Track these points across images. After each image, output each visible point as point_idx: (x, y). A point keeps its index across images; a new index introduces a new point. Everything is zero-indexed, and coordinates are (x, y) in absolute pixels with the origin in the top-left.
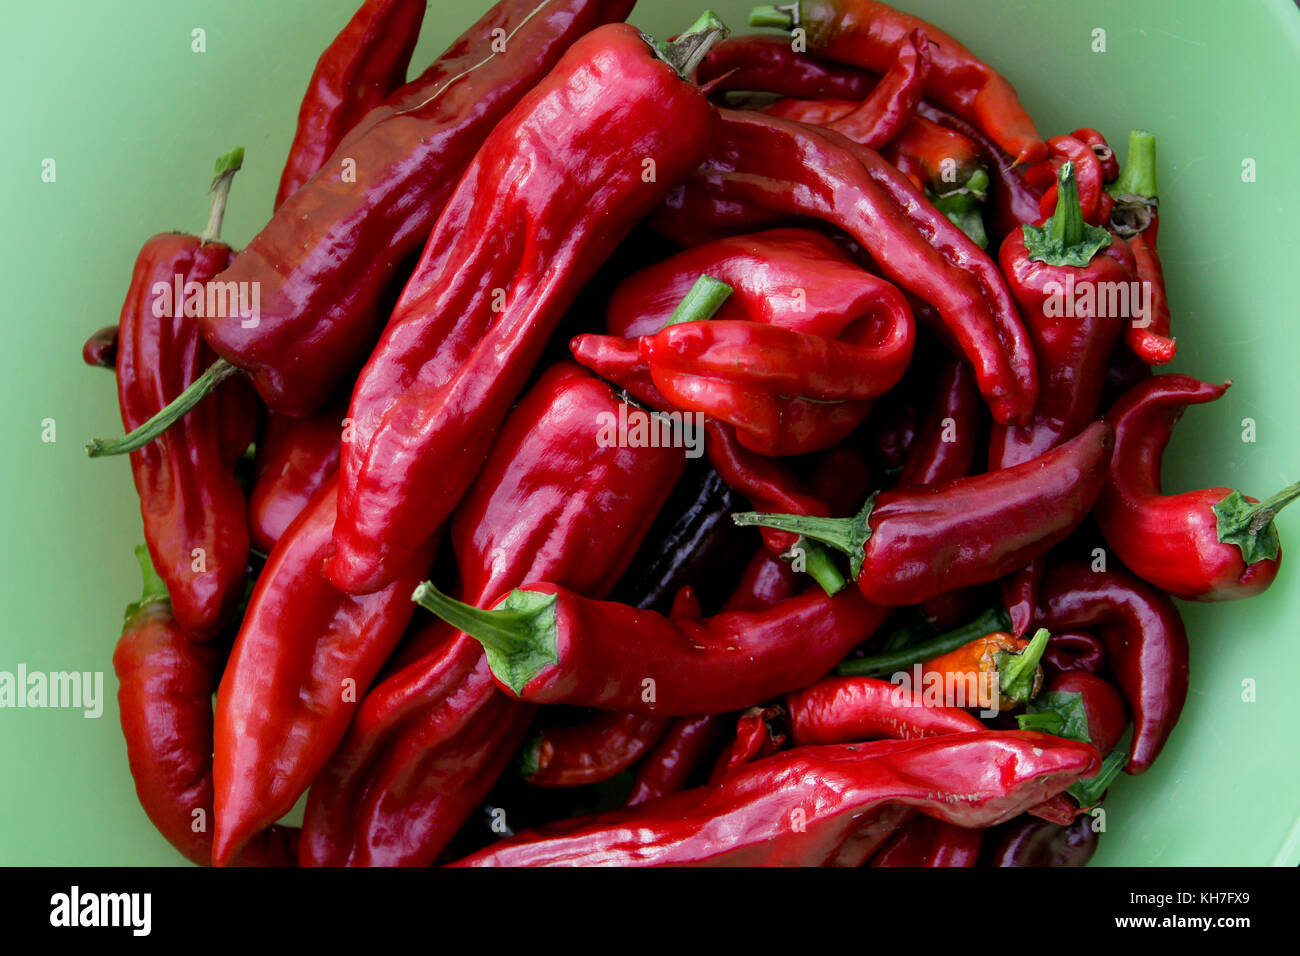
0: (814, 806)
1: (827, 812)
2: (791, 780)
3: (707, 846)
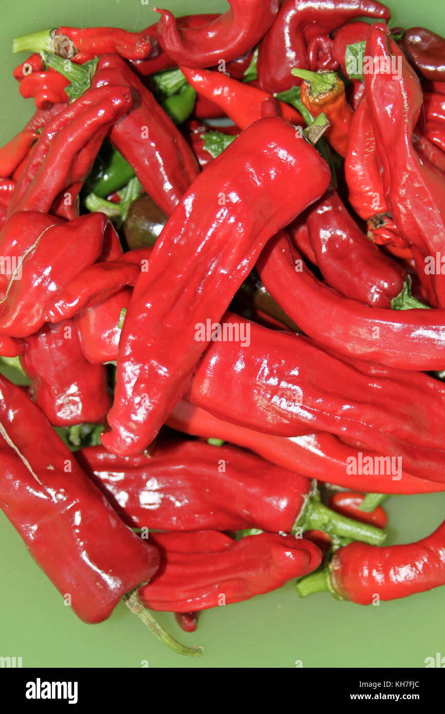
0: (418, 188)
1: (421, 179)
2: (404, 202)
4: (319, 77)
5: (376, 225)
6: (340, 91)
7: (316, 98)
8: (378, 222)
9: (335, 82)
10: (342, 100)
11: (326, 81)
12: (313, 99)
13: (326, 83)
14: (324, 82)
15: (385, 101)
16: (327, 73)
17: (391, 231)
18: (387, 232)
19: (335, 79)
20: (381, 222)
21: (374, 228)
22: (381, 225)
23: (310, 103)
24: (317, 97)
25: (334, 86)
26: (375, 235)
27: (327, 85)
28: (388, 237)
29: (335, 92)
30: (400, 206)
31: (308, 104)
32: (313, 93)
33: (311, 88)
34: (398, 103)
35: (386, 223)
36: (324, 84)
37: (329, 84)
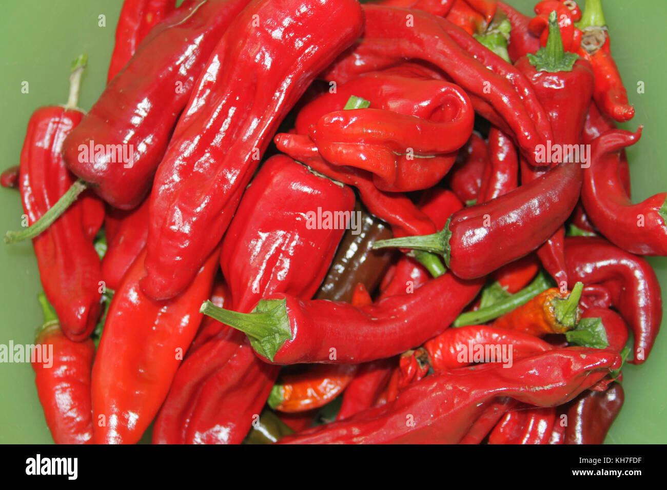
0: (453, 402)
1: (462, 405)
2: (438, 388)
3: (392, 432)
4: (571, 309)
5: (419, 358)
6: (554, 330)
7: (550, 303)
8: (423, 359)
9: (565, 325)
10: (547, 329)
11: (567, 316)
12: (550, 300)
13: (565, 315)
14: (566, 314)
15: (541, 368)
16: (576, 318)
17: (415, 375)
18: (415, 370)
19: (568, 326)
20: (422, 363)
21: (416, 357)
22: (420, 364)
23: (546, 296)
24: (551, 305)
25: (560, 323)
26: (410, 358)
27: (562, 317)
28: (409, 372)
29: (554, 323)
30: (435, 385)
31: (547, 294)
32: (556, 301)
33: (563, 299)
34: (540, 381)
35: (423, 368)
36: (564, 313)
37: (563, 318)
